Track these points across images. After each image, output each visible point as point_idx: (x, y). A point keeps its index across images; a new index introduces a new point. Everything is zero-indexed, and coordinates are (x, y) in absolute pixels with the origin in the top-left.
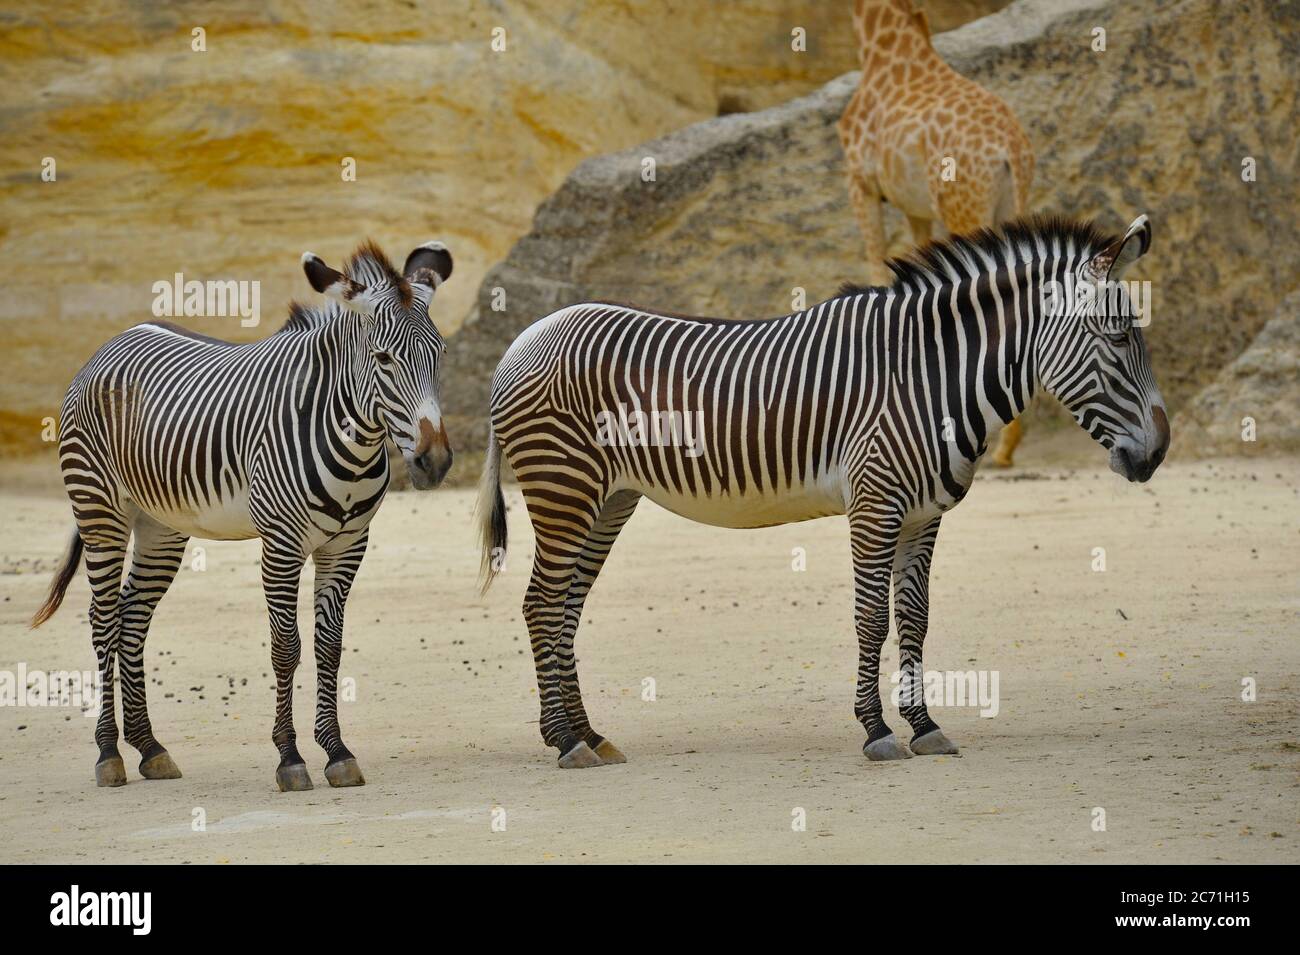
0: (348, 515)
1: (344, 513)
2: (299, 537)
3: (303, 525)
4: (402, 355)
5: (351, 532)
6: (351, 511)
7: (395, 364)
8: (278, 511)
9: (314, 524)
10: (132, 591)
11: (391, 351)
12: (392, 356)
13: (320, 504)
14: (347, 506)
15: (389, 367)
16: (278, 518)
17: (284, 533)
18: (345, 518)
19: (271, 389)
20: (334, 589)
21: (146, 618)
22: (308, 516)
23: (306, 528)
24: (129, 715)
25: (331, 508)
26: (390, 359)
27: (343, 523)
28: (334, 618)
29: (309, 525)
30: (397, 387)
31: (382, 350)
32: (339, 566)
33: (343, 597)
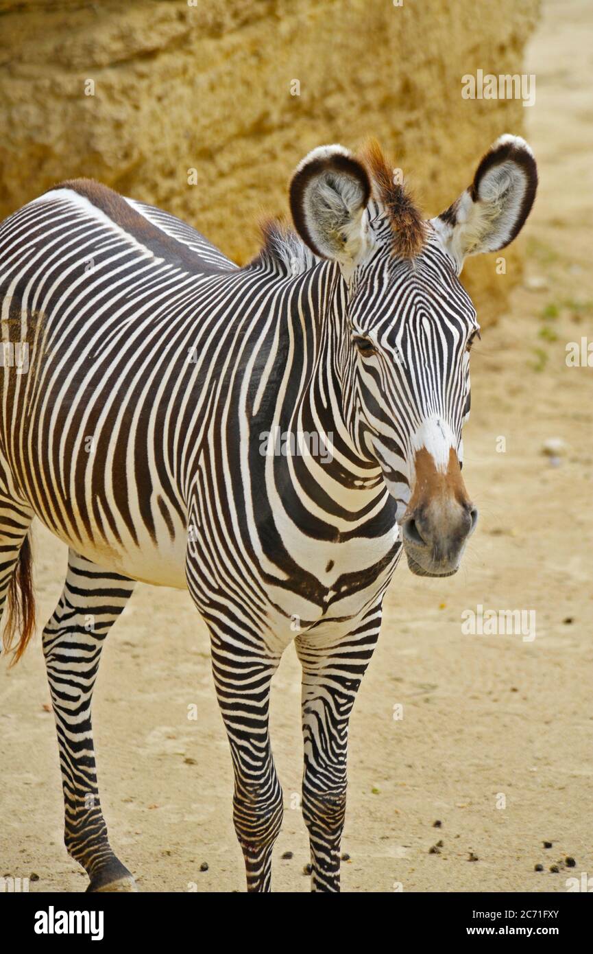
0: (331, 594)
1: (325, 591)
2: (257, 625)
3: (258, 607)
4: (391, 341)
5: (340, 620)
6: (336, 587)
7: (382, 356)
8: (220, 582)
9: (276, 606)
10: (67, 610)
11: (373, 335)
12: (376, 343)
13: (282, 576)
14: (328, 580)
15: (372, 361)
16: (220, 592)
17: (233, 618)
18: (327, 599)
19: (216, 375)
20: (326, 703)
21: (90, 654)
22: (266, 595)
23: (265, 613)
24: (71, 811)
25: (302, 583)
26: (374, 348)
27: (325, 606)
28: (326, 751)
29: (268, 608)
30: (384, 395)
31: (361, 332)
32: (330, 666)
33: (338, 717)
